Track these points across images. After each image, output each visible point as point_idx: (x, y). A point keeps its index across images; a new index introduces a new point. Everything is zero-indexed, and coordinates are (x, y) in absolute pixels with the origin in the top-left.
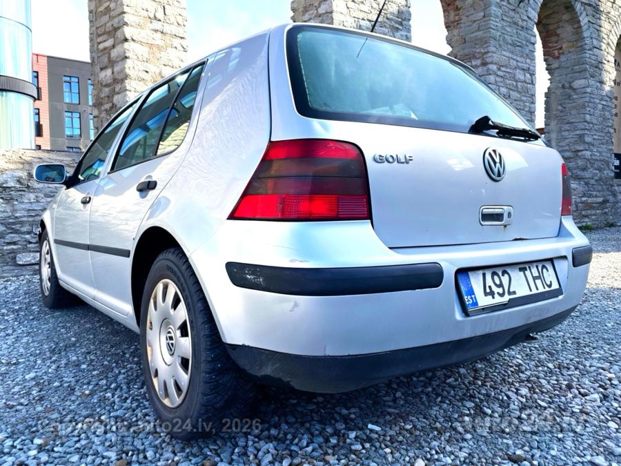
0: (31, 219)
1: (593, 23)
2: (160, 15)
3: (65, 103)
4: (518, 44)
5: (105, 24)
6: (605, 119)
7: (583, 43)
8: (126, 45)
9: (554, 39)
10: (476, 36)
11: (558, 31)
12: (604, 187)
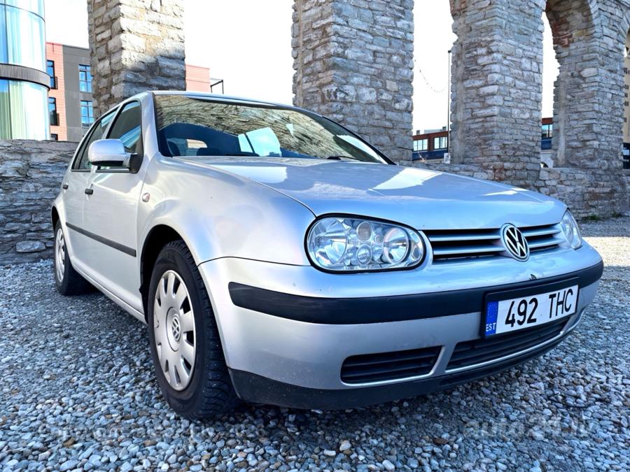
0: (31, 208)
1: (604, 11)
2: (156, 6)
3: (81, 92)
4: (526, 32)
5: (103, 15)
6: (614, 108)
7: (593, 31)
8: (122, 36)
9: (564, 27)
10: (482, 25)
11: (569, 19)
12: (612, 177)
